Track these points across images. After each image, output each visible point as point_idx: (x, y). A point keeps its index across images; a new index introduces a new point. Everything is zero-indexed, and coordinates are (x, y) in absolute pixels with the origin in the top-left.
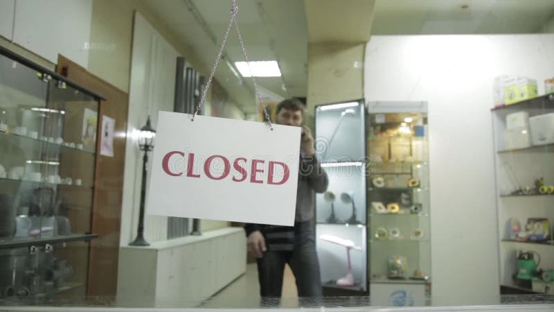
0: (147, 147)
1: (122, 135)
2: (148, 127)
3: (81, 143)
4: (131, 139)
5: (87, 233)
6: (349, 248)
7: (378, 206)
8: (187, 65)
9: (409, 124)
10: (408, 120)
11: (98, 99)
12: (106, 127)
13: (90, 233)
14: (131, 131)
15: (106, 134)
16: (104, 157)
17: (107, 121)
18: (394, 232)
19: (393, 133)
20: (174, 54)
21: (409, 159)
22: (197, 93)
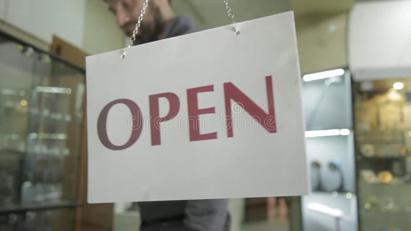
6: (338, 219)
7: (368, 176)
9: (399, 91)
10: (398, 86)
18: (387, 203)
19: (381, 99)
21: (401, 126)
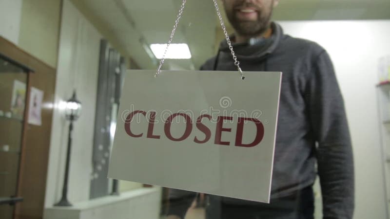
0: (72, 117)
1: (50, 106)
2: (73, 99)
3: (10, 111)
4: (58, 110)
5: (12, 197)
8: (109, 46)
11: (27, 71)
12: (35, 98)
13: (16, 195)
14: (58, 102)
15: (35, 105)
16: (31, 125)
17: (36, 93)
20: (98, 37)
22: (118, 70)
